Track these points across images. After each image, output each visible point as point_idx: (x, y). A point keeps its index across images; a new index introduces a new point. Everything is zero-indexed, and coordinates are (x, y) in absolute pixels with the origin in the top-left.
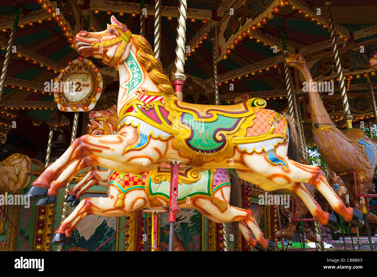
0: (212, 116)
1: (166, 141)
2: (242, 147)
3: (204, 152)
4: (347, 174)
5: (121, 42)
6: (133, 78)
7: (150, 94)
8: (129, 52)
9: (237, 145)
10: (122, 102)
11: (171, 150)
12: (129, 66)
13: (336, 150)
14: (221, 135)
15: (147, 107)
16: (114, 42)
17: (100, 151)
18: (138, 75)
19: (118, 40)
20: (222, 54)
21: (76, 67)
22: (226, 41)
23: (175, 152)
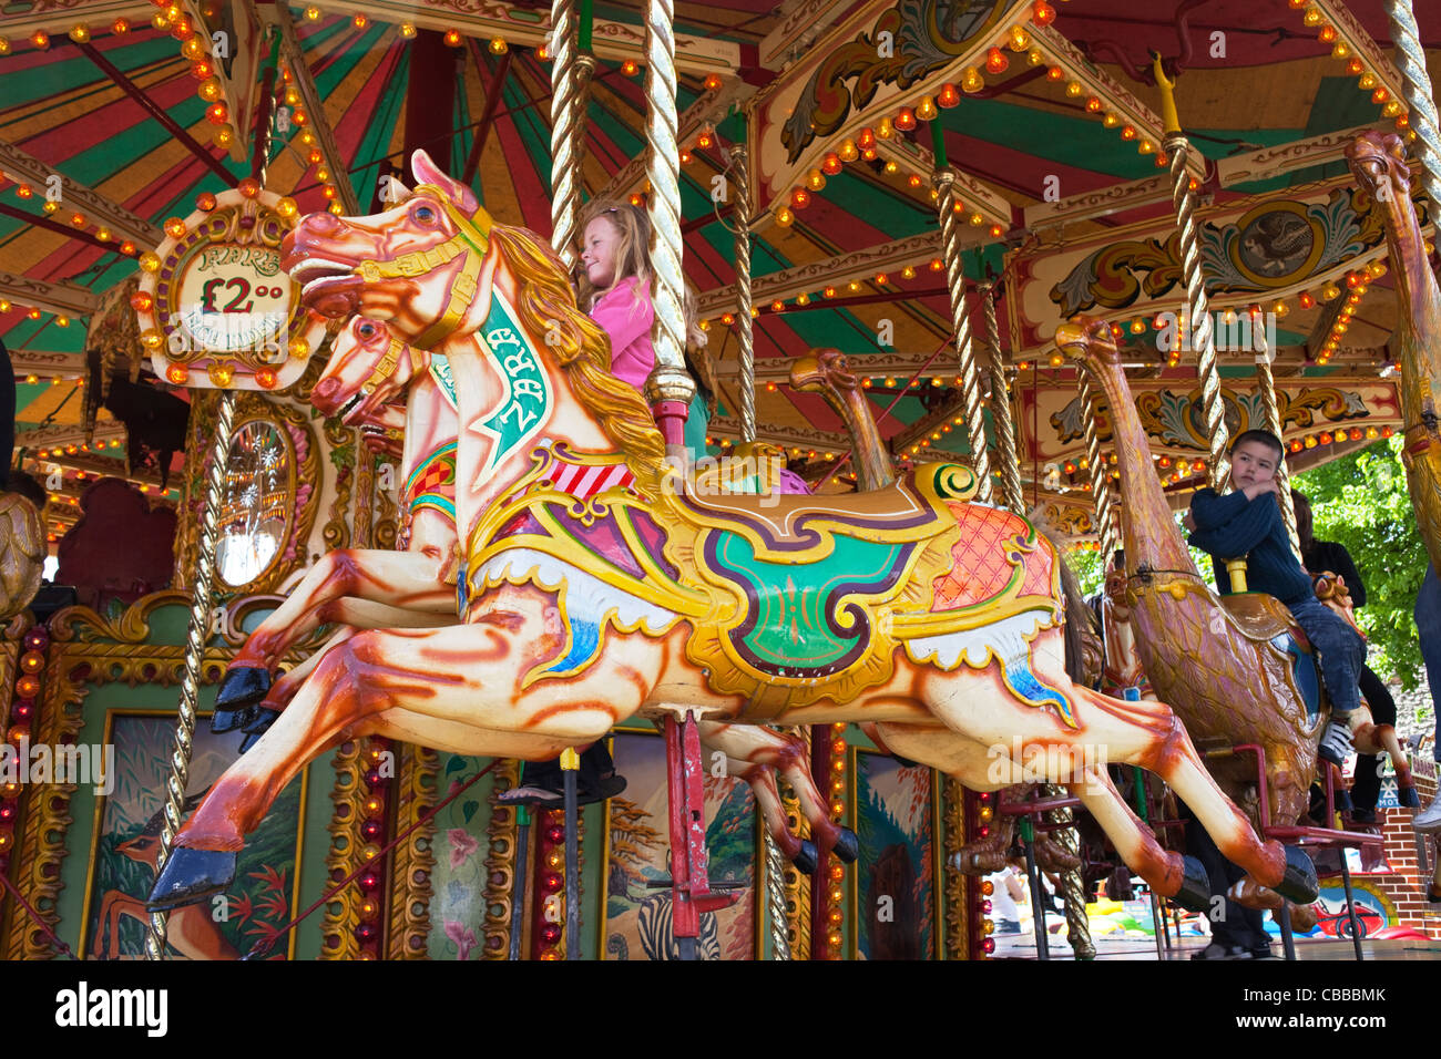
0: (815, 538)
1: (663, 639)
2: (920, 650)
3: (796, 676)
4: (1235, 753)
5: (463, 256)
6: (513, 398)
7: (586, 461)
8: (493, 293)
9: (906, 643)
10: (474, 489)
11: (677, 672)
12: (495, 348)
13: (1206, 665)
14: (851, 608)
15: (588, 516)
16: (434, 258)
17: (428, 693)
18: (531, 386)
19: (452, 250)
20: (772, 207)
21: (230, 219)
22: (793, 159)
23: (692, 677)
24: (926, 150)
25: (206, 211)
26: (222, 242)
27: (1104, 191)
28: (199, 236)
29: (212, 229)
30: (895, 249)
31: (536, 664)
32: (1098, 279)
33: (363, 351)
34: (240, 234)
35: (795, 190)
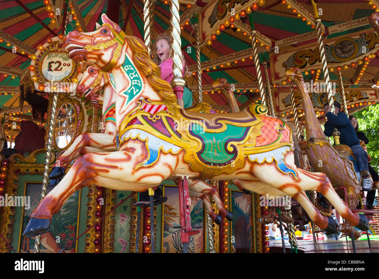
0: (221, 125)
1: (177, 155)
2: (252, 158)
3: (216, 166)
6: (132, 85)
7: (153, 103)
8: (126, 55)
9: (248, 156)
10: (121, 112)
11: (181, 165)
12: (126, 71)
13: (330, 165)
14: (232, 146)
15: (154, 119)
16: (108, 44)
17: (107, 171)
18: (137, 82)
19: (113, 42)
20: (206, 40)
21: (56, 45)
22: (212, 26)
23: (185, 166)
24: (248, 26)
25: (49, 43)
26: (53, 51)
27: (297, 36)
28: (47, 49)
29: (50, 47)
30: (240, 53)
31: (139, 162)
32: (296, 60)
33: (91, 77)
34: (58, 49)
35: (212, 35)
